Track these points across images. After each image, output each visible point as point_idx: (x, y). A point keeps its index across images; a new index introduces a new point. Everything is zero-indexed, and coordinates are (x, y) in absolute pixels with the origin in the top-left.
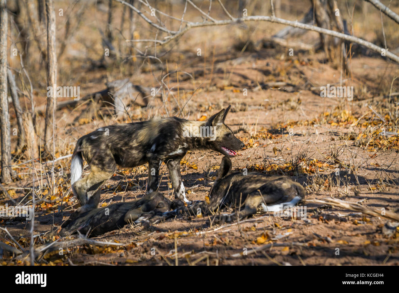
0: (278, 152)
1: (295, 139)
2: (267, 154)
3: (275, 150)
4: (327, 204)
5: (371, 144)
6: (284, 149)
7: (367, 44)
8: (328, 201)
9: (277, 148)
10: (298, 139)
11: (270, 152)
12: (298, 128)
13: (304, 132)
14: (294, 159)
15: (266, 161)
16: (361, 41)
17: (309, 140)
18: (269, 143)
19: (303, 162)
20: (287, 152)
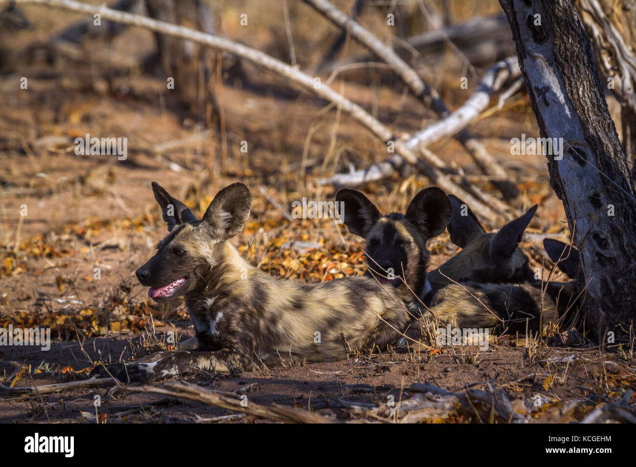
0: (66, 285)
1: (104, 258)
2: (44, 290)
3: (59, 281)
4: (171, 396)
5: (265, 268)
6: (78, 280)
7: (254, 54)
8: (174, 390)
9: (64, 276)
10: (109, 257)
11: (50, 285)
12: (109, 234)
13: (123, 242)
14: (100, 299)
15: (41, 305)
16: (241, 50)
17: (132, 259)
18: (46, 266)
19: (121, 306)
20: (85, 286)
